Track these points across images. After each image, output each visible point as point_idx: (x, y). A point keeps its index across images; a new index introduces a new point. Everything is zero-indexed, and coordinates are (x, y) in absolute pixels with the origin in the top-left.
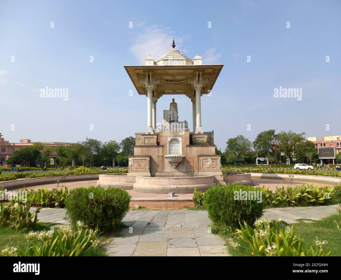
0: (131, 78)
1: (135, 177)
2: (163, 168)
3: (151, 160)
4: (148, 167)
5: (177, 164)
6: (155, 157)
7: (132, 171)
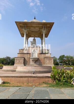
0: (18, 28)
1: (17, 66)
2: (29, 63)
3: (25, 59)
4: (23, 62)
5: (35, 61)
6: (26, 58)
7: (16, 64)
